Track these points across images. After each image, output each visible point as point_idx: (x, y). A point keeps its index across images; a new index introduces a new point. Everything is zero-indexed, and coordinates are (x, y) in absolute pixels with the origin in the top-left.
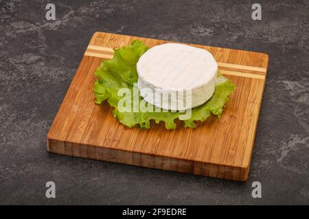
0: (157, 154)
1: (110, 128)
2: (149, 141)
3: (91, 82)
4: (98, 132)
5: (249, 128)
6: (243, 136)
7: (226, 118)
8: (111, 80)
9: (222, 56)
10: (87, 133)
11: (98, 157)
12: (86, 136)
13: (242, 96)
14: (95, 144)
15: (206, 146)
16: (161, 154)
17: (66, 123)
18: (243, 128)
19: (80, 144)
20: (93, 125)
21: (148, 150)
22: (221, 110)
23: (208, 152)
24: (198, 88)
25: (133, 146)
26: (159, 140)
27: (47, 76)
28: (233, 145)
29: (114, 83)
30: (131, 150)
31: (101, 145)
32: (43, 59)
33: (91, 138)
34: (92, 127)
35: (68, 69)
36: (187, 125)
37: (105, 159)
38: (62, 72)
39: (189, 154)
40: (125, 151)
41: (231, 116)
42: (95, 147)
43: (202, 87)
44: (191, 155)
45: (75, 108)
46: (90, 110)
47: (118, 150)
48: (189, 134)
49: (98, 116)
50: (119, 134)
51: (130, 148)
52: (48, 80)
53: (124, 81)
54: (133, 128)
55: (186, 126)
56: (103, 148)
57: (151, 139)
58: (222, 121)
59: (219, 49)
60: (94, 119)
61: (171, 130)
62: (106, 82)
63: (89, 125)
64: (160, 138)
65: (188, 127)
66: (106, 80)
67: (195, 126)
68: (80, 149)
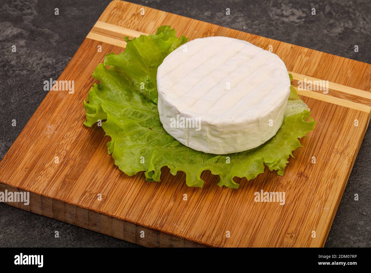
0: (164, 229)
1: (96, 173)
2: (155, 203)
3: (85, 87)
4: (76, 178)
5: (326, 200)
6: (313, 213)
7: (292, 176)
8: (117, 87)
9: (307, 63)
10: (57, 178)
11: (70, 219)
12: (54, 182)
13: (327, 139)
14: (66, 200)
15: (248, 225)
16: (169, 230)
17: (29, 154)
18: (317, 197)
19: (42, 196)
20: (71, 163)
21: (149, 221)
22: (284, 163)
23: (248, 236)
24: (250, 123)
25: (126, 209)
26: (171, 204)
27: (24, 66)
28: (292, 228)
29: (120, 92)
30: (123, 217)
31: (75, 201)
32: (26, 33)
33: (62, 187)
34: (68, 168)
35: (61, 57)
36: (224, 182)
37: (80, 224)
38: (49, 61)
39: (217, 235)
40: (112, 217)
41: (301, 175)
42: (65, 203)
43: (258, 122)
44: (219, 239)
45: (50, 129)
46: (72, 136)
47: (101, 213)
48: (225, 198)
49: (82, 150)
50: (109, 186)
51: (120, 214)
52: (25, 72)
53: (137, 91)
54: (133, 177)
55: (220, 185)
56: (77, 207)
57: (158, 202)
58: (284, 182)
59: (306, 50)
60: (76, 153)
61: (195, 189)
62: (109, 90)
63: (64, 164)
64: (175, 200)
65: (224, 187)
66: (110, 86)
67: (236, 186)
68: (42, 203)
